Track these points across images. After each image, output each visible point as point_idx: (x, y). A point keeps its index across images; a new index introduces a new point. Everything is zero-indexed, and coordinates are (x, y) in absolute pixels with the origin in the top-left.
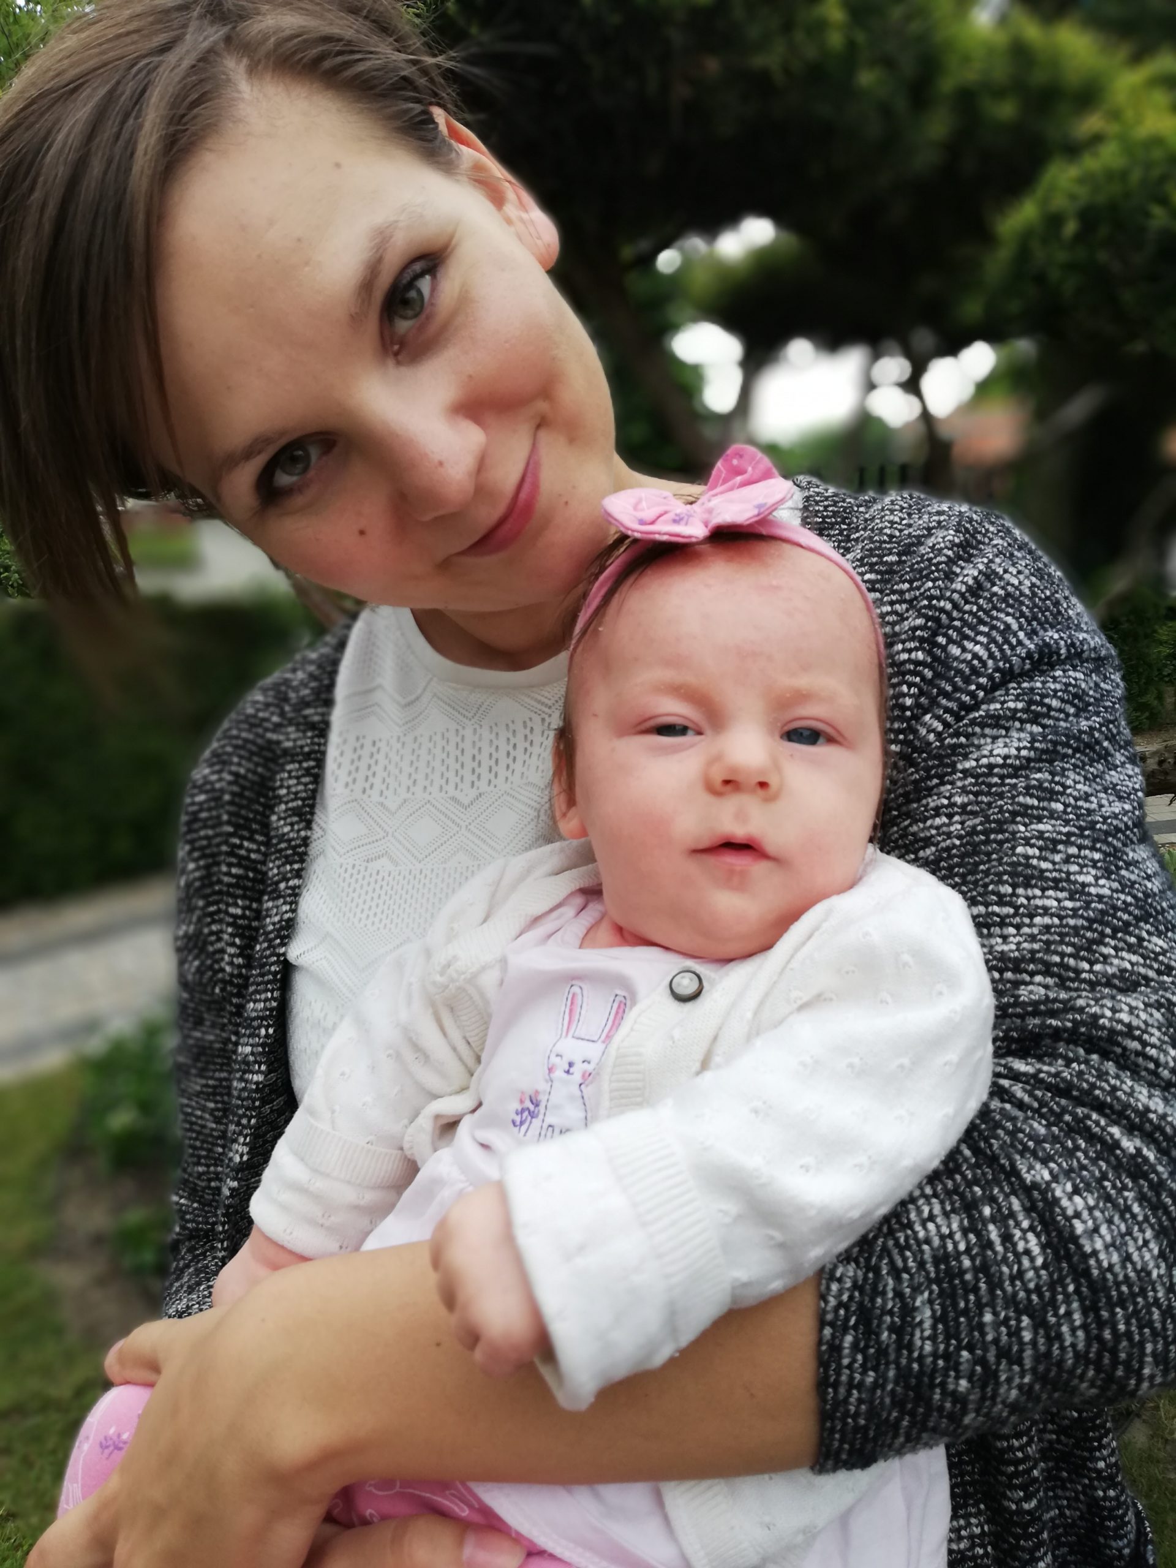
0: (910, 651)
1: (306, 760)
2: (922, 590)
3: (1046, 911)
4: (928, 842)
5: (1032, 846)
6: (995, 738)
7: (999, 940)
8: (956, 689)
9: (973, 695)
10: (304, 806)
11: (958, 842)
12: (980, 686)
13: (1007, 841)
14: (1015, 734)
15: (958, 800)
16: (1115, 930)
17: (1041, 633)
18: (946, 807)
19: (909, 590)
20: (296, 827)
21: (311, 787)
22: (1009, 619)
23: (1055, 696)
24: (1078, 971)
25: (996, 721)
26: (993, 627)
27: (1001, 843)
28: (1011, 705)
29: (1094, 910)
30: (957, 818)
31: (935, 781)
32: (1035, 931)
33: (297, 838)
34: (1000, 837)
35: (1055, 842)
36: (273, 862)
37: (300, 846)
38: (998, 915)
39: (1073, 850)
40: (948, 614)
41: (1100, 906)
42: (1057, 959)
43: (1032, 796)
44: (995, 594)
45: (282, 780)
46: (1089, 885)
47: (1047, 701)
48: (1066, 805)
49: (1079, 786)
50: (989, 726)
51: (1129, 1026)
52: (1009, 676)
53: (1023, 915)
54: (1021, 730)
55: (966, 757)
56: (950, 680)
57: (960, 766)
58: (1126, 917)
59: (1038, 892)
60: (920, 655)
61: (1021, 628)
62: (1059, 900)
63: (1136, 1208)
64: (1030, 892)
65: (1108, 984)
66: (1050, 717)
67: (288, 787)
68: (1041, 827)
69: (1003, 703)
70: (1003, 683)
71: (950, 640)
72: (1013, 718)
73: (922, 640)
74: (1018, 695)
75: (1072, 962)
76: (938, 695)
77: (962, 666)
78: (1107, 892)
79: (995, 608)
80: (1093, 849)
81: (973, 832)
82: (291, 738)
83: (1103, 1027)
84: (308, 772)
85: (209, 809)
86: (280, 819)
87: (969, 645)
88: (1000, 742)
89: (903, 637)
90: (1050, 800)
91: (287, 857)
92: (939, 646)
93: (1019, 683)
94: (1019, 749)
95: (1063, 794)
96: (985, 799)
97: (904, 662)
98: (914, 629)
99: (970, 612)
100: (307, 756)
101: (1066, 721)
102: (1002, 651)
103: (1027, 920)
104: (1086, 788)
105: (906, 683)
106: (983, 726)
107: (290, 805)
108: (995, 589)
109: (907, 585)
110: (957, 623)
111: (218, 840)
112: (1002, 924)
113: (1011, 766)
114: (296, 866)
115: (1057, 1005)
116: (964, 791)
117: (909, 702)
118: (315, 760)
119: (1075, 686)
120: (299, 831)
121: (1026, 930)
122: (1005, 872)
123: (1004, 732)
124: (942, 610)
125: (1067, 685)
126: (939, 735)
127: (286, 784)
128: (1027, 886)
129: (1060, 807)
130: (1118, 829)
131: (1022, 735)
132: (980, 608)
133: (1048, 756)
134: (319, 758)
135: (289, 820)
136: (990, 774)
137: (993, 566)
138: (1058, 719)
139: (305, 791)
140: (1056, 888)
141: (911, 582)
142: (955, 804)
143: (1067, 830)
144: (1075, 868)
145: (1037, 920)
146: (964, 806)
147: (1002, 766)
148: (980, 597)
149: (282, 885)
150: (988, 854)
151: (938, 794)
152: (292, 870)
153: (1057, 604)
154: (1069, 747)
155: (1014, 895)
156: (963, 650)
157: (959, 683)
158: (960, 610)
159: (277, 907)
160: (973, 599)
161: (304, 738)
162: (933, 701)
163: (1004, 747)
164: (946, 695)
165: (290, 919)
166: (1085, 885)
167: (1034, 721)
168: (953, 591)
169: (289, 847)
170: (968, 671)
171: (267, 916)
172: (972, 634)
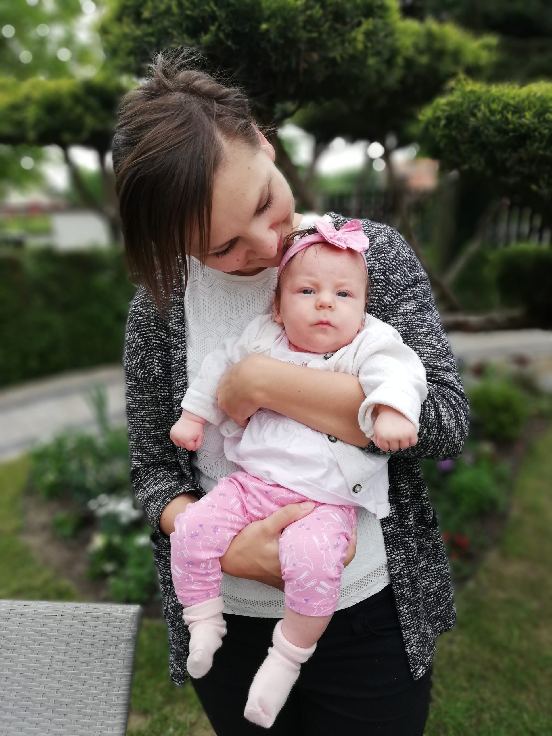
0: (380, 276)
1: (179, 305)
2: (381, 256)
3: (427, 353)
5: (422, 336)
6: (406, 305)
8: (393, 289)
9: (399, 291)
10: (181, 320)
12: (401, 289)
13: (415, 333)
14: (411, 303)
15: (400, 321)
16: (443, 357)
17: (413, 272)
18: (397, 323)
19: (377, 257)
21: (182, 314)
22: (405, 268)
23: (419, 292)
25: (406, 300)
26: (401, 271)
27: (413, 334)
28: (410, 295)
29: (438, 352)
31: (391, 315)
32: (425, 358)
33: (181, 330)
34: (413, 332)
35: (427, 334)
36: (173, 338)
37: (183, 333)
39: (431, 336)
40: (388, 265)
41: (439, 352)
42: (432, 363)
43: (419, 321)
44: (401, 260)
45: (171, 312)
46: (436, 346)
47: (418, 294)
48: (427, 323)
49: (429, 318)
51: (450, 381)
52: (408, 286)
54: (412, 302)
55: (399, 309)
56: (391, 286)
57: (398, 312)
58: (445, 354)
59: (425, 347)
60: (383, 277)
61: (408, 272)
62: (430, 350)
64: (423, 347)
65: (444, 370)
66: (418, 298)
67: (174, 314)
68: (423, 330)
69: (407, 295)
70: (406, 288)
71: (390, 274)
72: (410, 299)
73: (383, 273)
74: (410, 292)
76: (388, 290)
77: (394, 282)
78: (440, 347)
79: (401, 264)
80: (435, 336)
81: (405, 331)
83: (445, 381)
84: (180, 309)
86: (173, 324)
87: (396, 276)
88: (408, 306)
89: (377, 271)
90: (423, 322)
91: (179, 336)
92: (387, 275)
93: (410, 288)
94: (413, 308)
95: (426, 320)
96: (407, 321)
97: (378, 279)
98: (380, 269)
99: (394, 265)
101: (421, 299)
102: (404, 278)
104: (431, 318)
105: (379, 285)
106: (403, 301)
107: (176, 320)
108: (400, 258)
110: (391, 269)
113: (412, 312)
114: (183, 339)
115: (433, 373)
116: (401, 319)
117: (380, 291)
118: (181, 305)
119: (423, 289)
120: (181, 328)
122: (417, 343)
123: (408, 303)
124: (387, 264)
125: (422, 289)
126: (390, 302)
127: (173, 313)
128: (422, 346)
129: (426, 324)
130: (439, 331)
131: (413, 304)
132: (397, 264)
133: (420, 310)
134: (182, 304)
135: (176, 325)
136: (407, 315)
137: (399, 250)
138: (420, 299)
139: (180, 315)
140: (429, 346)
141: (377, 254)
142: (399, 322)
143: (429, 331)
144: (433, 341)
145: (425, 355)
146: (401, 323)
147: (410, 313)
148: (397, 260)
149: (180, 345)
150: (410, 337)
151: (393, 319)
152: (182, 341)
153: (415, 263)
154: (424, 307)
155: (419, 348)
156: (394, 277)
157: (394, 287)
158: (391, 264)
159: (179, 352)
160: (395, 261)
161: (177, 298)
162: (387, 292)
163: (410, 307)
164: (391, 290)
165: (185, 356)
166: (435, 345)
167: (415, 300)
168: (390, 258)
169: (179, 333)
170: (396, 284)
171: (175, 356)
172: (396, 272)
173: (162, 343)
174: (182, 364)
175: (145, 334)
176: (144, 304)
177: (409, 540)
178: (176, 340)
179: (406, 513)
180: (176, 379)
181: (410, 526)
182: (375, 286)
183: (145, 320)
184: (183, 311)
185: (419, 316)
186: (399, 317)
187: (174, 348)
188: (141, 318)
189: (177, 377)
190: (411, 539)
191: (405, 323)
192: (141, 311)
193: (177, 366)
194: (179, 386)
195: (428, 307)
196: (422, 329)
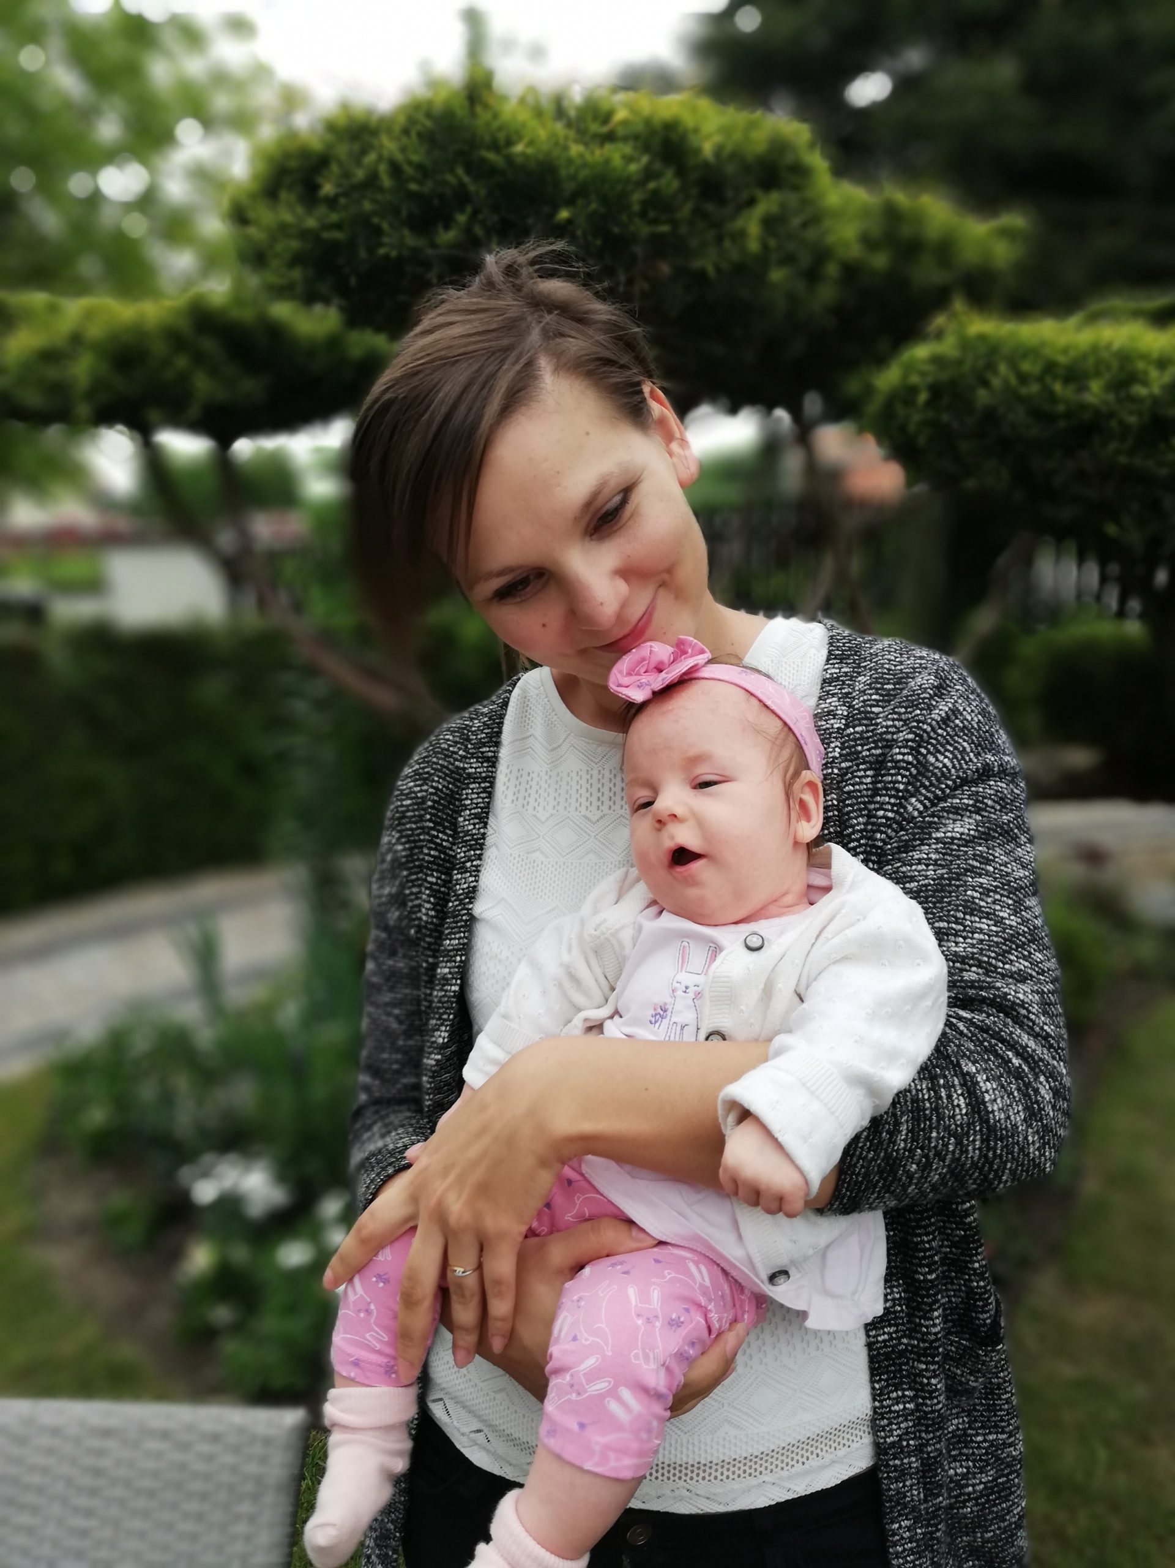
0: (904, 754)
1: (484, 782)
2: (913, 714)
4: (912, 879)
5: (976, 891)
6: (955, 821)
7: (953, 944)
8: (932, 785)
9: (942, 790)
10: (482, 812)
11: (932, 882)
12: (947, 786)
13: (962, 886)
14: (966, 820)
15: (933, 856)
17: (983, 755)
18: (925, 859)
19: (904, 713)
20: (477, 826)
21: (487, 800)
22: (965, 744)
23: (990, 798)
24: (996, 967)
25: (956, 811)
26: (956, 748)
27: (958, 887)
28: (966, 801)
29: (1008, 933)
30: (931, 867)
31: (918, 842)
32: (975, 942)
33: (477, 834)
34: (958, 883)
35: (989, 890)
36: (461, 848)
37: (480, 839)
38: (954, 930)
39: (998, 897)
40: (928, 733)
41: (1011, 932)
42: (986, 959)
43: (977, 861)
44: (957, 726)
45: (467, 794)
47: (985, 801)
48: (995, 868)
49: (1002, 857)
50: (953, 813)
51: (1022, 1001)
52: (965, 781)
53: (969, 932)
54: (970, 817)
55: (937, 830)
56: (928, 778)
57: (934, 835)
58: (1023, 939)
59: (977, 919)
60: (910, 758)
61: (972, 751)
62: (988, 925)
63: (1016, 1094)
64: (973, 919)
65: (1012, 977)
66: (986, 811)
67: (472, 799)
68: (981, 880)
69: (961, 799)
70: (961, 786)
71: (929, 752)
72: (966, 810)
73: (912, 748)
74: (969, 795)
75: (994, 961)
76: (920, 786)
77: (936, 771)
78: (1014, 924)
79: (956, 735)
80: (1008, 897)
81: (942, 877)
82: (473, 767)
83: (1009, 1000)
84: (485, 790)
85: (413, 811)
86: (465, 820)
87: (941, 758)
88: (958, 824)
89: (900, 744)
90: (986, 864)
91: (471, 846)
92: (922, 754)
93: (970, 787)
94: (969, 830)
95: (993, 861)
96: (949, 858)
97: (899, 761)
98: (907, 741)
99: (942, 736)
100: (484, 780)
101: (994, 814)
102: (960, 764)
103: (970, 935)
104: (1006, 859)
105: (901, 775)
106: (948, 812)
107: (473, 811)
108: (957, 721)
109: (903, 710)
110: (934, 741)
111: (418, 831)
112: (956, 935)
113: (964, 839)
114: (478, 852)
115: (985, 984)
116: (937, 851)
117: (902, 787)
118: (489, 782)
119: (1001, 792)
120: (479, 829)
121: (969, 940)
122: (961, 905)
123: (960, 817)
124: (925, 731)
125: (997, 791)
126: (920, 813)
127: (469, 797)
128: (972, 914)
129: (991, 869)
130: (1022, 888)
131: (971, 821)
132: (948, 734)
133: (986, 837)
134: (491, 780)
135: (472, 822)
136: (952, 843)
137: (957, 705)
138: (990, 813)
139: (483, 803)
141: (906, 708)
142: (931, 859)
143: (995, 884)
144: (998, 907)
145: (976, 935)
146: (936, 860)
147: (959, 839)
148: (948, 726)
149: (468, 864)
150: (950, 892)
151: (920, 851)
152: (475, 855)
153: (992, 735)
154: (996, 832)
155: (964, 919)
156: (937, 760)
157: (934, 782)
158: (936, 733)
159: (465, 878)
160: (944, 726)
161: (483, 767)
162: (917, 790)
163: (961, 827)
164: (926, 788)
165: (475, 887)
166: (1003, 918)
167: (977, 813)
168: (933, 719)
169: (473, 839)
170: (939, 774)
171: (457, 884)
172: (942, 750)
173: (442, 856)
174: (464, 904)
175: (412, 835)
176: (420, 774)
177: (927, 1370)
178: (465, 852)
179: (926, 1304)
180: (450, 934)
181: (933, 1337)
182: (892, 775)
183: (416, 807)
184: (490, 795)
185: (980, 848)
186: (934, 846)
187: (460, 868)
188: (409, 802)
189: (453, 928)
190: (932, 1368)
191: (943, 863)
192: (410, 788)
193: (457, 906)
194: (451, 948)
195: (1007, 832)
196: (980, 877)
